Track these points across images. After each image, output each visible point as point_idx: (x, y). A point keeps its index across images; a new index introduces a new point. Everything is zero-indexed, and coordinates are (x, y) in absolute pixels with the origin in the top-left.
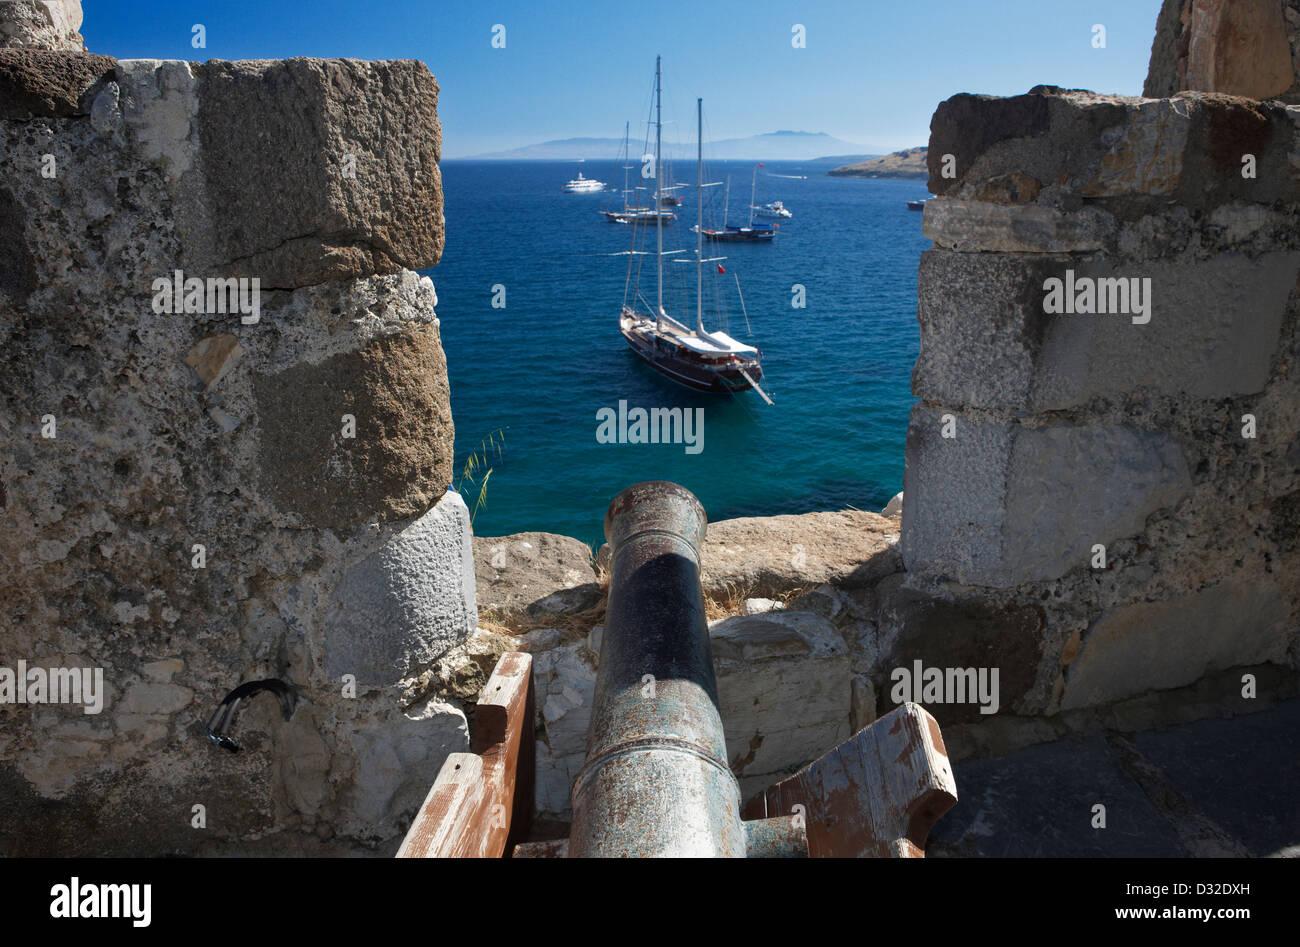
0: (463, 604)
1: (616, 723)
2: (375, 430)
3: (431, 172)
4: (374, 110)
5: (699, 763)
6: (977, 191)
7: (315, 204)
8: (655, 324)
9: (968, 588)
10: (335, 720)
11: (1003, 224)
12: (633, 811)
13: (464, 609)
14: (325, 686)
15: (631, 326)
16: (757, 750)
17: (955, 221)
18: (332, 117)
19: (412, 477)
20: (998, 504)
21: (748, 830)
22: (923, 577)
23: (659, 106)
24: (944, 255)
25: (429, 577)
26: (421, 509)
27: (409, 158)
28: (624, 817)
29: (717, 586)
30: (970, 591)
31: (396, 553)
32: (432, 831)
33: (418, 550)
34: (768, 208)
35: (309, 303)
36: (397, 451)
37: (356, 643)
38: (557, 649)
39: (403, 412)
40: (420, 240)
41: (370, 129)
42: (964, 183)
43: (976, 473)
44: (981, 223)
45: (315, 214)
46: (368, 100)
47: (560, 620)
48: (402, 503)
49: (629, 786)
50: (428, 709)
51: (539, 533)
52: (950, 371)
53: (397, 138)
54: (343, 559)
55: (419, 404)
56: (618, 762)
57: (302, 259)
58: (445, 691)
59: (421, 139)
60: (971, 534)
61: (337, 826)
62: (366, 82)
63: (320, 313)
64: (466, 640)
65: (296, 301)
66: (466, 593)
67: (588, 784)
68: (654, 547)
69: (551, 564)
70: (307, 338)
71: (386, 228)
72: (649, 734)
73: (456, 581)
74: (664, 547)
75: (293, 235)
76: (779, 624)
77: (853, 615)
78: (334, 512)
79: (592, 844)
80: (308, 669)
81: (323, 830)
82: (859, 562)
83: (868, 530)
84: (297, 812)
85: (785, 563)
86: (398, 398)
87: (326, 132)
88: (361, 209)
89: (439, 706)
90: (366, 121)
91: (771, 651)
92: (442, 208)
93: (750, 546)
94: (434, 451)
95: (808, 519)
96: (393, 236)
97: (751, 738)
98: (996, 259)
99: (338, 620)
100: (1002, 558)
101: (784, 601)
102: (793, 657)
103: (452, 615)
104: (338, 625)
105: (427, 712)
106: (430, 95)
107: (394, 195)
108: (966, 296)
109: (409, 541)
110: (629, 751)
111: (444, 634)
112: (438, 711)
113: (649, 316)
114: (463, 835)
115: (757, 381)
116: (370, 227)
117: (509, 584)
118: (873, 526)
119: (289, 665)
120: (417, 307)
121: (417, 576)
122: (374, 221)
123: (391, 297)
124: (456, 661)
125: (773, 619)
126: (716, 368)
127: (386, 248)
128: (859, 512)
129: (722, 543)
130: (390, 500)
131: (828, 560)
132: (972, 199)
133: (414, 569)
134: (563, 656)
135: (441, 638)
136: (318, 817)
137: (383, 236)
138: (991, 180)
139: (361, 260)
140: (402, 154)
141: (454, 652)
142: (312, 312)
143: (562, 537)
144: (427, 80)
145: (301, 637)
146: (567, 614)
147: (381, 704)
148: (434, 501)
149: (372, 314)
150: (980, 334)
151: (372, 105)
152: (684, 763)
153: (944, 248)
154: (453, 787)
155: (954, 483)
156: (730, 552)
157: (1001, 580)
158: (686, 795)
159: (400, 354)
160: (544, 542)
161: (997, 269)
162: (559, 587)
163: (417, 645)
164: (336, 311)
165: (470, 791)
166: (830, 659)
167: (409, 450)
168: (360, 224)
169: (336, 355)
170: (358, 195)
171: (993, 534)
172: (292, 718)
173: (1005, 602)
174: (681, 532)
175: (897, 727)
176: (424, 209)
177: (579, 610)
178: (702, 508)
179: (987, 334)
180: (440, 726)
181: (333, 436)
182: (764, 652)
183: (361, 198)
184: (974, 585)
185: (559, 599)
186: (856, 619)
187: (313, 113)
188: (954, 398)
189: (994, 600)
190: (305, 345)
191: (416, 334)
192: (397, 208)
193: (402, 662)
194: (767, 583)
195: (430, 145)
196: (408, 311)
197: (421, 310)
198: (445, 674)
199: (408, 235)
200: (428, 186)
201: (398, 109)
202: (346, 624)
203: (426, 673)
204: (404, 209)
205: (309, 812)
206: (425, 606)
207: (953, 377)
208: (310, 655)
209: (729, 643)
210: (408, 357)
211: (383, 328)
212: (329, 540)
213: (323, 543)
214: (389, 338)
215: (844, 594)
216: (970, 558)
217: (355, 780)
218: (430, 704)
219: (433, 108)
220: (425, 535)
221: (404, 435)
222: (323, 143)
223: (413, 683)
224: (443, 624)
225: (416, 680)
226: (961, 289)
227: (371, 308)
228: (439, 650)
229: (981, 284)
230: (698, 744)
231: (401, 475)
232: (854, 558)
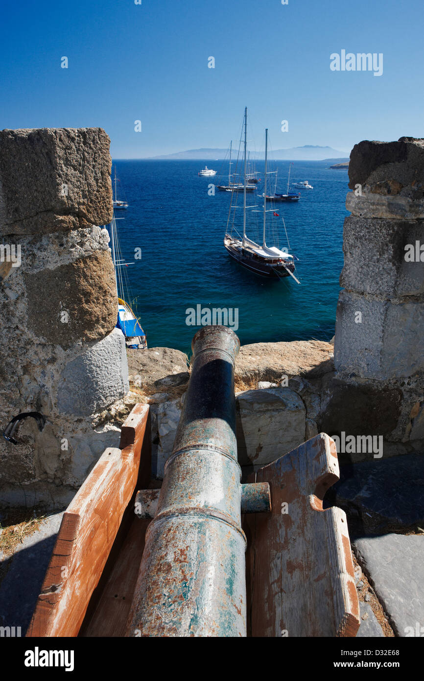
0: (122, 380)
1: (185, 437)
2: (80, 300)
3: (106, 180)
4: (79, 152)
5: (221, 456)
6: (372, 189)
7: (51, 196)
8: (241, 243)
9: (365, 380)
10: (63, 432)
11: (383, 205)
12: (188, 477)
13: (122, 383)
14: (58, 416)
15: (229, 243)
16: (260, 453)
17: (361, 203)
18: (59, 156)
19: (97, 321)
20: (379, 340)
21: (243, 488)
22: (343, 373)
23: (245, 133)
24: (355, 220)
25: (105, 367)
26: (102, 337)
27: (96, 174)
28: (184, 479)
29: (245, 375)
30: (366, 381)
31: (89, 356)
32: (95, 481)
33: (100, 355)
34: (301, 184)
35: (49, 241)
36: (90, 310)
37: (72, 397)
38: (167, 403)
39: (93, 292)
40: (101, 212)
41: (77, 161)
42: (365, 184)
43: (369, 325)
44: (373, 204)
45: (51, 201)
46: (76, 147)
47: (169, 389)
48: (93, 333)
49: (187, 466)
50: (105, 428)
51: (163, 348)
52: (358, 275)
53: (90, 165)
54: (65, 359)
55: (101, 288)
56: (184, 455)
57: (46, 221)
58: (113, 420)
59: (102, 165)
60: (366, 354)
61: (64, 480)
62: (75, 139)
63: (54, 246)
64: (123, 397)
65: (43, 240)
66: (123, 375)
67: (170, 464)
68: (212, 356)
69: (167, 363)
70: (49, 257)
71: (85, 207)
72: (199, 443)
73: (118, 370)
74: (217, 356)
75: (42, 210)
76: (272, 394)
77: (309, 391)
78: (61, 337)
79: (169, 490)
80: (50, 408)
81: (57, 481)
82: (315, 366)
83: (322, 350)
84: (46, 473)
85: (278, 365)
86: (91, 285)
87: (56, 163)
88: (73, 198)
89: (110, 427)
90: (75, 157)
91: (267, 407)
92: (112, 197)
93: (263, 357)
94: (108, 309)
95: (293, 344)
96: (88, 210)
97: (256, 447)
98: (380, 222)
99: (63, 386)
100: (381, 366)
101: (277, 383)
102: (277, 410)
103: (116, 385)
104: (63, 389)
105: (105, 430)
106: (106, 144)
107: (89, 191)
108: (366, 240)
109: (96, 351)
110: (189, 450)
111: (112, 394)
112: (110, 429)
113: (239, 238)
114: (111, 484)
115: (292, 272)
116: (77, 206)
117: (147, 372)
118: (324, 348)
119: (42, 406)
120: (99, 243)
121: (99, 367)
122: (79, 203)
123: (87, 238)
124: (118, 407)
125: (270, 392)
126: (272, 265)
127: (85, 216)
128: (319, 341)
129: (250, 355)
130: (87, 332)
131: (300, 364)
132: (369, 192)
133: (98, 364)
134: (169, 406)
135: (111, 396)
136: (55, 475)
137: (83, 211)
138: (378, 183)
139: (73, 222)
140: (92, 172)
141: (118, 402)
142: (51, 246)
143: (174, 350)
144: (104, 137)
145: (47, 393)
146: (173, 386)
147: (83, 425)
148: (108, 333)
149: (78, 246)
150: (372, 258)
151: (78, 150)
152: (214, 456)
153: (356, 216)
154: (106, 463)
155: (359, 329)
156: (254, 359)
157: (381, 376)
158: (213, 471)
159: (92, 265)
160: (165, 352)
161: (380, 227)
162: (170, 373)
163: (100, 399)
164: (62, 245)
165: (114, 465)
166: (295, 411)
167: (95, 309)
168: (73, 205)
169: (62, 265)
170: (71, 192)
171: (376, 354)
172: (43, 430)
173: (383, 387)
174: (226, 349)
175: (316, 444)
176: (103, 197)
177: (178, 385)
178: (238, 338)
179: (375, 258)
180: (111, 436)
181: (60, 302)
182: (263, 407)
183: (73, 193)
184: (367, 378)
185: (169, 379)
186: (311, 393)
187: (50, 155)
188: (359, 288)
189: (377, 386)
190: (47, 261)
191: (99, 256)
192: (90, 197)
193: (93, 406)
194: (270, 374)
195: (106, 167)
196: (96, 245)
197: (102, 244)
198: (113, 412)
199: (96, 209)
200: (105, 187)
201: (90, 151)
202: (67, 388)
203: (104, 412)
204: (93, 198)
205: (51, 473)
206: (104, 381)
207: (359, 278)
208: (51, 402)
209: (247, 402)
210: (95, 266)
211: (84, 253)
212: (59, 350)
213: (56, 351)
214: (87, 257)
215: (306, 381)
216: (366, 366)
217: (72, 459)
218: (106, 426)
219: (107, 150)
220: (104, 348)
221: (94, 302)
222: (54, 168)
223: (98, 416)
224: (112, 389)
225: (99, 415)
226: (363, 236)
227: (78, 244)
228: (110, 401)
229: (373, 233)
230: (222, 448)
231: (92, 321)
232: (312, 364)
